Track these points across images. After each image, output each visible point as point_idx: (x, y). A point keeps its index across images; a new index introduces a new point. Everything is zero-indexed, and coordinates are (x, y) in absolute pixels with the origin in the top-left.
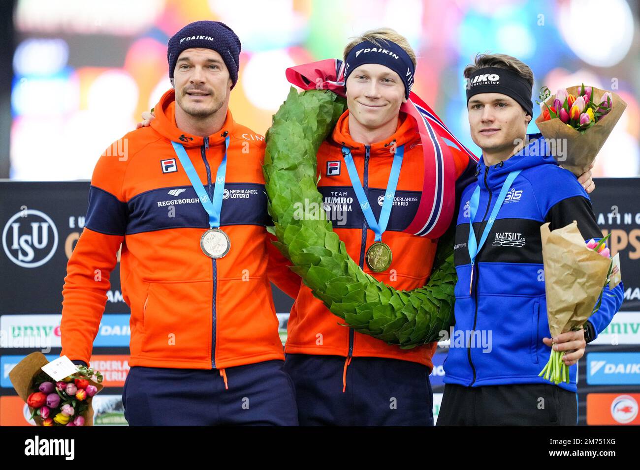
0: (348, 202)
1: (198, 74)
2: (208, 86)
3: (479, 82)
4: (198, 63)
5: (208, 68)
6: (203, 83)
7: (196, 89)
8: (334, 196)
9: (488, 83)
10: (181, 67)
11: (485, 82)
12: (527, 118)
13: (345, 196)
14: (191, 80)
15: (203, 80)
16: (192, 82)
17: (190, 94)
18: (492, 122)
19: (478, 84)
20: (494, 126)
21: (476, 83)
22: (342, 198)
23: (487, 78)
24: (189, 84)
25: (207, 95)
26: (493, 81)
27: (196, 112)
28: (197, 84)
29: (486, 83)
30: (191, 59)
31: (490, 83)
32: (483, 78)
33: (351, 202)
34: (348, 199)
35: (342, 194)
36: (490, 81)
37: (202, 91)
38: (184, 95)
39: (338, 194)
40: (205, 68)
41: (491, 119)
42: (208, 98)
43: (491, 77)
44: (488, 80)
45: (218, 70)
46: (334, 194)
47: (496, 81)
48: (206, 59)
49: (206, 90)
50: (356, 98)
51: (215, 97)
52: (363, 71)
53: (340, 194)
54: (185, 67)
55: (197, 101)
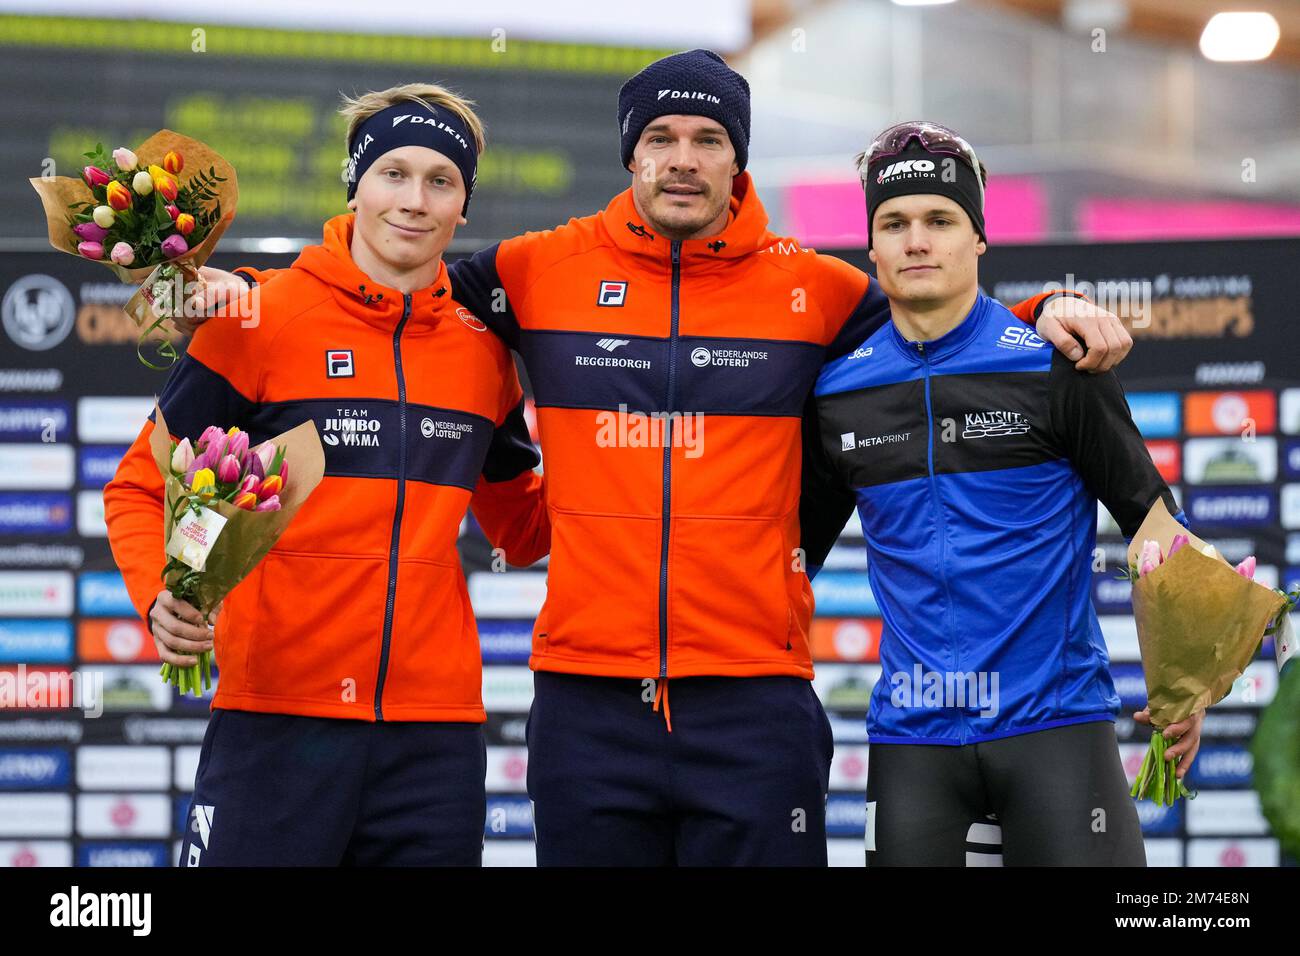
0: (371, 429)
1: (684, 154)
2: (703, 177)
3: (895, 176)
4: (685, 133)
5: (701, 142)
6: (693, 171)
7: (680, 182)
8: (343, 417)
9: (913, 176)
10: (650, 140)
11: (907, 173)
12: (979, 248)
13: (364, 418)
14: (672, 164)
15: (694, 165)
16: (673, 169)
17: (668, 191)
18: (925, 252)
19: (893, 179)
20: (930, 261)
21: (890, 177)
22: (359, 421)
23: (911, 166)
24: (666, 174)
25: (697, 193)
26: (923, 173)
27: (680, 224)
28: (683, 172)
29: (910, 176)
30: (672, 128)
31: (918, 175)
32: (903, 167)
33: (377, 429)
34: (371, 423)
35: (359, 413)
36: (918, 172)
37: (692, 187)
38: (657, 195)
39: (351, 413)
40: (695, 143)
41: (926, 246)
42: (701, 200)
43: (918, 165)
44: (914, 171)
45: (718, 145)
46: (343, 413)
47: (929, 173)
48: (699, 127)
49: (698, 184)
50: (381, 214)
51: (711, 199)
52: (397, 161)
53: (355, 413)
54: (659, 140)
55: (681, 205)
